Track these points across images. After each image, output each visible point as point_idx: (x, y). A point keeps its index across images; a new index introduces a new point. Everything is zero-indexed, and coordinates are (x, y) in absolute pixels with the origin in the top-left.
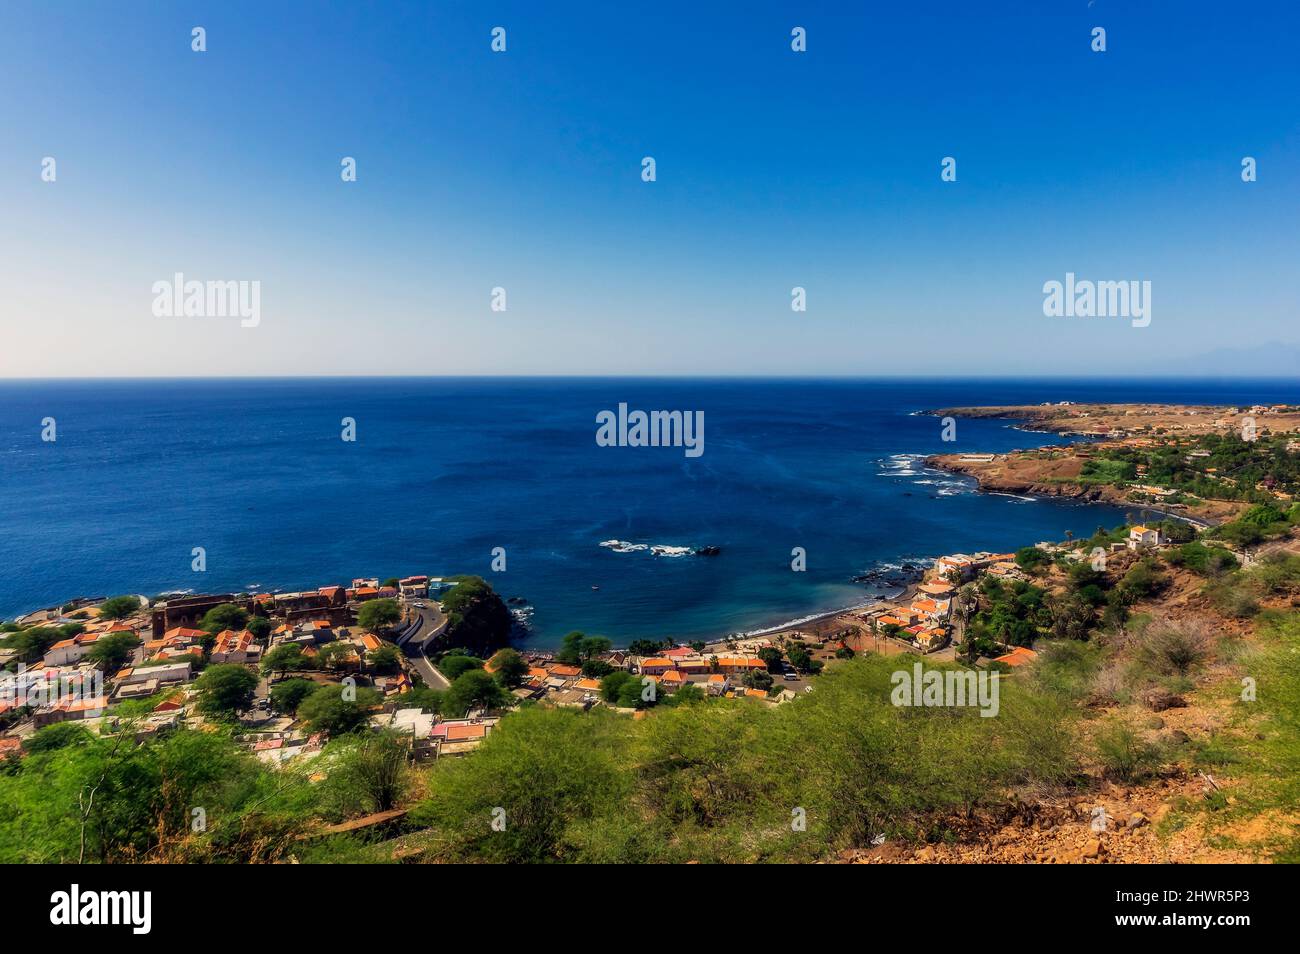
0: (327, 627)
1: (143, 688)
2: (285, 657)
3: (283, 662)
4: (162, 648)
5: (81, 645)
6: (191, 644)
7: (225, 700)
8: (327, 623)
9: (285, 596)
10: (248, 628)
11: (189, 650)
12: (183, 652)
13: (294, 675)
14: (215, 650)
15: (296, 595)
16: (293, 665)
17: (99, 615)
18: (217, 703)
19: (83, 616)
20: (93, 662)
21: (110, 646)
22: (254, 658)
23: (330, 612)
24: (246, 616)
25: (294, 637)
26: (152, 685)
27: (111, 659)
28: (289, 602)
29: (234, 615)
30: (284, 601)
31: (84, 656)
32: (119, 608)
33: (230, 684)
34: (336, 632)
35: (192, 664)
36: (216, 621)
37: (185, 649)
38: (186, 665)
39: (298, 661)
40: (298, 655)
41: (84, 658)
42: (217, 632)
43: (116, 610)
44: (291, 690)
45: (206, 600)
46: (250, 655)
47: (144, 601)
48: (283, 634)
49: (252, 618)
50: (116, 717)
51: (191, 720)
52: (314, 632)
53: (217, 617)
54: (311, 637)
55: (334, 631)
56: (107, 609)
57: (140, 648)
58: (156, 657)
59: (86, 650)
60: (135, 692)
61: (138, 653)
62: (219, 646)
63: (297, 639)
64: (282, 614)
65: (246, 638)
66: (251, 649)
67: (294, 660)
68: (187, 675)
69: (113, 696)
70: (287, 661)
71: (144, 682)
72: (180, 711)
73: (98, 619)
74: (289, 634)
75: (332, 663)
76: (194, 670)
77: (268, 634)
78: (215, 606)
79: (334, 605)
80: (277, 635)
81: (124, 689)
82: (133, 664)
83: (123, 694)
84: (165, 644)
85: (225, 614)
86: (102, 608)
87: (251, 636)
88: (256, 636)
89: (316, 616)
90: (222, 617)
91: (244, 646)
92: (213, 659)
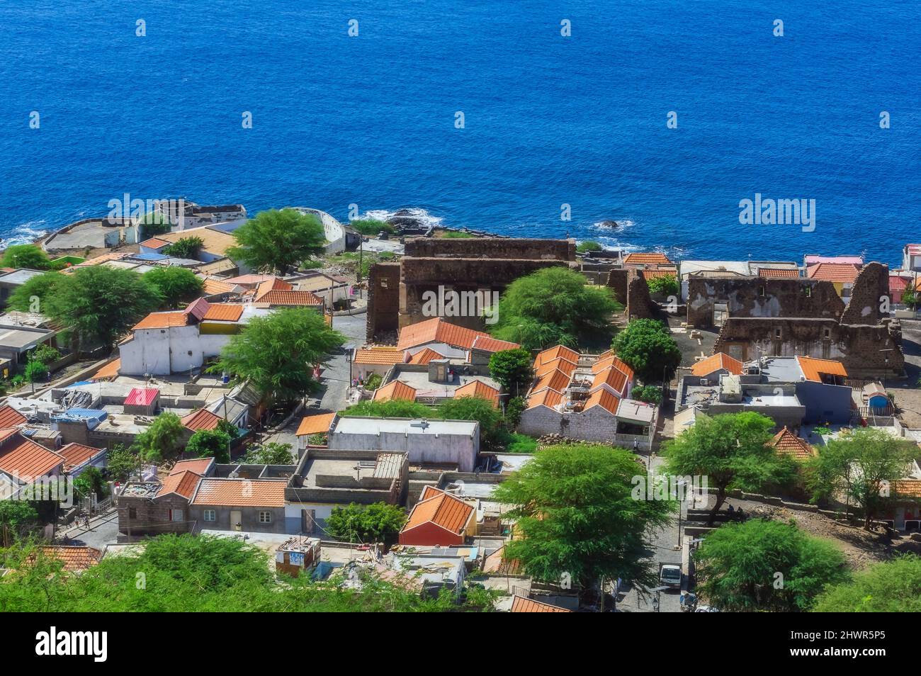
0: (836, 379)
1: (367, 472)
2: (730, 451)
3: (722, 464)
4: (398, 370)
5: (205, 331)
6: (470, 372)
7: (586, 546)
8: (837, 369)
9: (708, 267)
10: (619, 349)
11: (467, 388)
12: (452, 392)
13: (748, 506)
14: (535, 399)
15: (738, 268)
16: (750, 478)
17: (233, 255)
18: (564, 549)
19: (192, 250)
20: (229, 380)
21: (276, 344)
22: (635, 440)
23: (845, 336)
24: (610, 310)
25: (747, 394)
26: (389, 468)
27: (275, 380)
28: (726, 287)
29: (579, 305)
30: (711, 282)
31: (210, 360)
32: (279, 240)
33: (594, 502)
34: (862, 396)
35: (482, 428)
36: (530, 313)
37: (455, 381)
38: (467, 428)
39: (765, 470)
40: (763, 452)
41: (209, 366)
42: (536, 345)
43: (271, 244)
44: (758, 550)
45: (504, 247)
46: (628, 428)
47: (334, 232)
48: (713, 380)
49: (625, 323)
50: (315, 541)
51: (499, 584)
52: (801, 389)
53: (536, 305)
54: (792, 402)
55: (857, 396)
56: (252, 241)
57: (340, 361)
58: (385, 393)
59: (220, 344)
60: (349, 481)
61: (336, 373)
62: (543, 388)
63: (754, 402)
64: (704, 321)
65: (614, 378)
66: (629, 410)
67: (751, 463)
68: (468, 455)
69: (297, 482)
70: (735, 463)
71: (370, 457)
72: (471, 553)
73: (227, 265)
74: (731, 384)
75: (853, 490)
76: (483, 445)
77: (670, 376)
78: (529, 269)
79: (854, 315)
80: (695, 381)
81: (322, 467)
82: (326, 402)
83: (321, 480)
84: (403, 359)
85: (557, 298)
86: (240, 235)
87: (628, 374)
88: (639, 373)
89: (804, 340)
90: (549, 305)
91: (609, 401)
92: (528, 423)
